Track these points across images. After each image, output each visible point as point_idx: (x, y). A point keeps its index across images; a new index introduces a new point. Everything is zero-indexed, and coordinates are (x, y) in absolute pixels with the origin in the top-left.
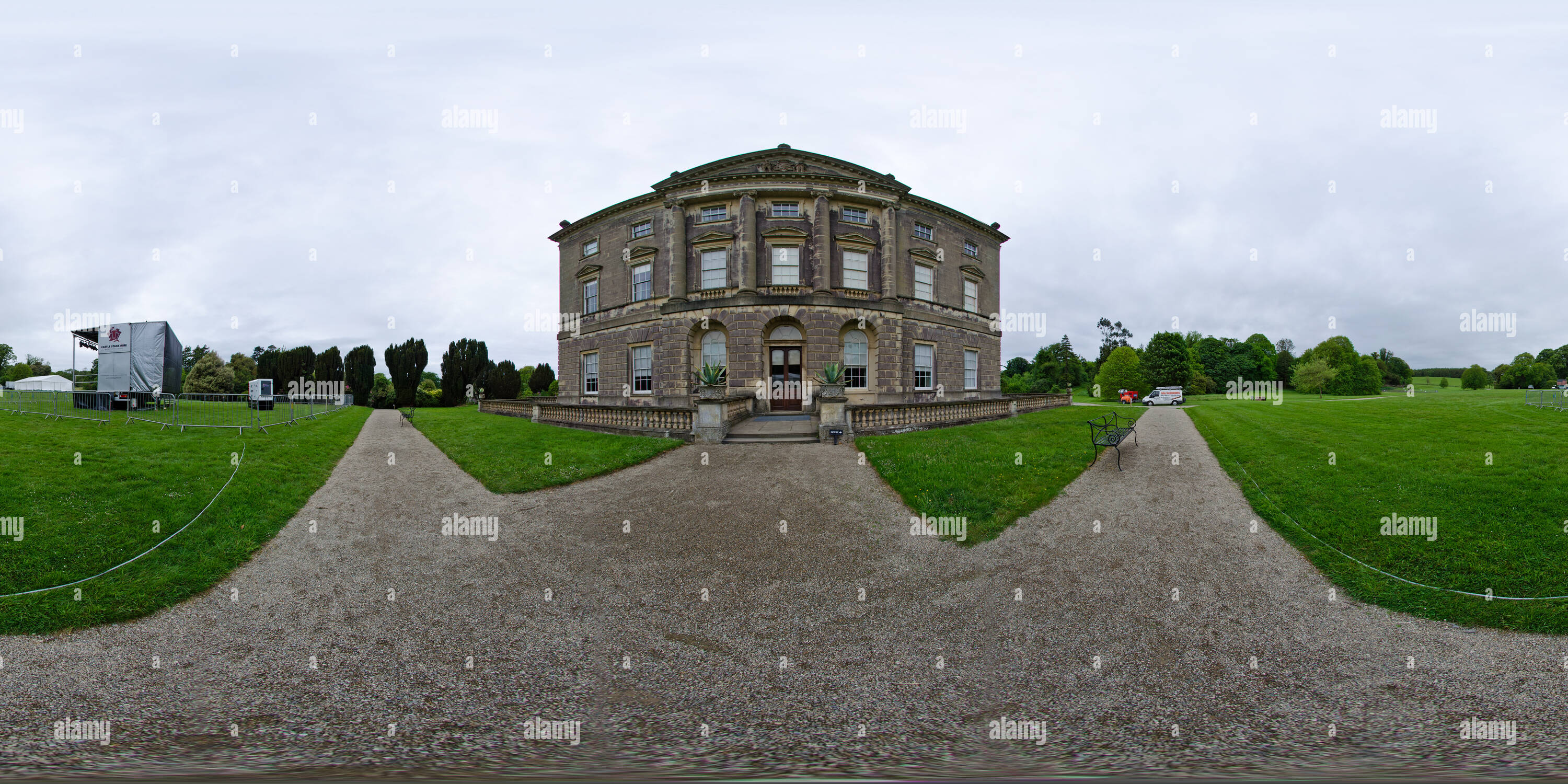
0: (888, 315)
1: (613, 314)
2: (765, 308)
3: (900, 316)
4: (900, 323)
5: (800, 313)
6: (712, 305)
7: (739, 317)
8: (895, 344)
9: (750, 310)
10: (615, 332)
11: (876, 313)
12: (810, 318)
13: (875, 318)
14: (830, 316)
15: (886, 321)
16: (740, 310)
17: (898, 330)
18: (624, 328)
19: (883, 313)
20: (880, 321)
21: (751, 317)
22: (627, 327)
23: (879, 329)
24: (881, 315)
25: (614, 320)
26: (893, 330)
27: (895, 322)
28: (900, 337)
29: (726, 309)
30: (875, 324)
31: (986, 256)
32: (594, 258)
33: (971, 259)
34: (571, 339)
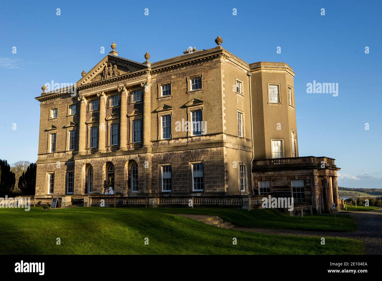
0: (142, 155)
1: (61, 155)
2: (103, 158)
5: (113, 159)
7: (96, 162)
9: (99, 159)
10: (61, 164)
12: (116, 161)
15: (141, 159)
16: (96, 159)
18: (64, 163)
21: (99, 162)
22: (66, 162)
23: (138, 163)
24: (139, 156)
26: (143, 162)
27: (144, 158)
29: (93, 159)
31: (207, 81)
32: (55, 121)
33: (195, 93)
34: (43, 165)
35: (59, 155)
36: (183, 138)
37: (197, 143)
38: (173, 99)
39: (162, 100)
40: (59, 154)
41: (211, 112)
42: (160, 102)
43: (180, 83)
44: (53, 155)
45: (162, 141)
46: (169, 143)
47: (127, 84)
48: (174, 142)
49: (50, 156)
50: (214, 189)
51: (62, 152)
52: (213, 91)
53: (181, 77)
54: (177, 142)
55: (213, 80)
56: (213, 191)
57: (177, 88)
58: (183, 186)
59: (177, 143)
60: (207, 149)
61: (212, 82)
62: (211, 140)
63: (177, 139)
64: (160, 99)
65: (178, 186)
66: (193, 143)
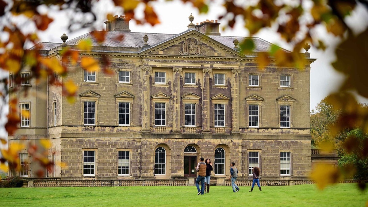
0: (235, 141)
1: (107, 130)
2: (186, 140)
3: (241, 141)
4: (240, 144)
5: (199, 142)
6: (165, 137)
7: (176, 143)
8: (238, 154)
9: (180, 140)
10: (109, 141)
11: (230, 140)
12: (203, 144)
13: (229, 143)
14: (210, 143)
15: (234, 144)
16: (176, 140)
17: (240, 147)
18: (115, 139)
19: (233, 140)
20: (231, 144)
21: (180, 143)
22: (117, 139)
23: (231, 148)
24: (232, 141)
25: (108, 134)
26: (237, 148)
27: (238, 144)
28: (240, 151)
29: (170, 139)
30: (229, 146)
31: (297, 82)
32: (93, 85)
33: (286, 90)
34: (74, 139)
35: (104, 130)
36: (272, 129)
37: (287, 134)
38: (262, 91)
39: (250, 89)
40: (103, 128)
41: (300, 109)
42: (249, 91)
43: (271, 77)
44: (94, 128)
45: (251, 129)
46: (258, 132)
47: (214, 66)
48: (263, 131)
49: (86, 129)
50: (302, 174)
51: (109, 127)
52: (303, 91)
53: (271, 72)
54: (266, 131)
55: (303, 82)
56: (301, 176)
57: (267, 81)
58: (273, 171)
59: (267, 133)
60: (296, 141)
61: (301, 83)
62: (300, 133)
63: (267, 129)
64: (248, 88)
65: (268, 171)
66: (283, 134)
